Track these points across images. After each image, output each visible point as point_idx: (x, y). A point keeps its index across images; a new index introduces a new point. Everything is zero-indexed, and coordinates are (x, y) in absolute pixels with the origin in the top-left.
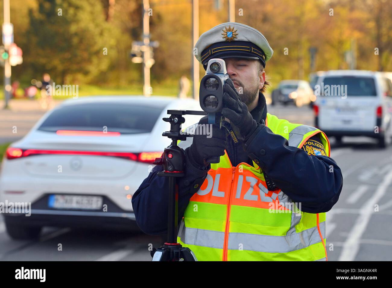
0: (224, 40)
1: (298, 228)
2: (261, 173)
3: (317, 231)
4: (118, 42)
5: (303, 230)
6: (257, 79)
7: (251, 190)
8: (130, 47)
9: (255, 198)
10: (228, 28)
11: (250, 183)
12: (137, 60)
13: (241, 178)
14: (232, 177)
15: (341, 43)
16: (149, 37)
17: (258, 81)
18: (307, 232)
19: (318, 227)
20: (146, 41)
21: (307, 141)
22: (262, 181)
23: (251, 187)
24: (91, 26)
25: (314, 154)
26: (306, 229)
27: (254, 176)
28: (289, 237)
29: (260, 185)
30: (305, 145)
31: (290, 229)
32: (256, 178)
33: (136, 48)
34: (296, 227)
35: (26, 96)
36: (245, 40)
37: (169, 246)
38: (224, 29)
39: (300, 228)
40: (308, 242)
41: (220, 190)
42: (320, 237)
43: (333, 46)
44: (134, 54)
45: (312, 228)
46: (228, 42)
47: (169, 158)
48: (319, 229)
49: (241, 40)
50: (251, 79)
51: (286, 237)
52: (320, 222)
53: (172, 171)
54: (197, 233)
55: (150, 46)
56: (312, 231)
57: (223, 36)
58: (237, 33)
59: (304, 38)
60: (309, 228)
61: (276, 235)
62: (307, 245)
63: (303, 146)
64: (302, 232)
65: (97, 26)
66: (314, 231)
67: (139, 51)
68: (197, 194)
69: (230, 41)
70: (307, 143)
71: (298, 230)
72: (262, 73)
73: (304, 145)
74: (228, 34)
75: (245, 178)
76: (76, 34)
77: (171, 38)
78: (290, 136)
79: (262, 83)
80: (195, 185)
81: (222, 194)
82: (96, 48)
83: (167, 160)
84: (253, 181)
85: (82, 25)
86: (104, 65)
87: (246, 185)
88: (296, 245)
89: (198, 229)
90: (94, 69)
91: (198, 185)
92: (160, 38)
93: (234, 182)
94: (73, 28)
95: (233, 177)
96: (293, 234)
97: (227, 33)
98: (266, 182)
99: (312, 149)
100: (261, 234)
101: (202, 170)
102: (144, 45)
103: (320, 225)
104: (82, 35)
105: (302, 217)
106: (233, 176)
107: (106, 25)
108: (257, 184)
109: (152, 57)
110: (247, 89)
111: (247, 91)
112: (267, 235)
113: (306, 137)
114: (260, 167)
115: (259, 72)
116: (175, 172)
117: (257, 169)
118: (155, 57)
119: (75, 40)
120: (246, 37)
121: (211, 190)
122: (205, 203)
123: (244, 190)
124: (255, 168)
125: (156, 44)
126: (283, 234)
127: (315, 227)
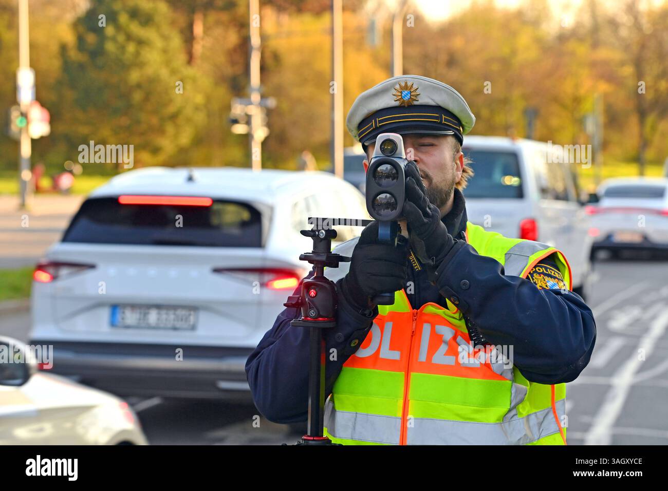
0: (397, 103)
1: (521, 410)
2: (460, 320)
3: (551, 416)
4: (208, 99)
5: (529, 414)
6: (451, 166)
7: (443, 348)
8: (228, 108)
9: (450, 360)
10: (403, 84)
11: (443, 335)
12: (240, 129)
13: (427, 328)
14: (412, 327)
15: (577, 100)
16: (259, 90)
17: (453, 169)
18: (536, 416)
19: (553, 409)
20: (255, 97)
21: (535, 267)
22: (462, 332)
23: (445, 342)
24: (164, 73)
25: (546, 288)
26: (534, 411)
27: (449, 324)
28: (507, 424)
29: (459, 339)
30: (532, 272)
31: (510, 411)
32: (451, 327)
33: (238, 109)
34: (518, 409)
35: (56, 188)
36: (432, 103)
37: (310, 442)
38: (397, 87)
39: (525, 410)
40: (538, 433)
41: (392, 348)
42: (557, 425)
43: (563, 106)
44: (234, 119)
45: (544, 410)
46: (404, 107)
47: (311, 297)
48: (554, 412)
49: (424, 104)
50: (442, 167)
51: (503, 424)
52: (556, 399)
53: (315, 318)
54: (355, 419)
55: (261, 106)
56: (544, 415)
57: (395, 98)
58: (418, 92)
59: (516, 93)
60: (539, 410)
61: (486, 422)
62: (536, 438)
63: (529, 275)
64: (528, 416)
65: (174, 72)
66: (547, 414)
67: (243, 114)
68: (356, 356)
69: (406, 106)
70: (534, 270)
71: (521, 414)
72: (458, 155)
73: (530, 273)
74: (403, 95)
75: (435, 328)
76: (139, 86)
77: (295, 92)
78: (507, 258)
79: (460, 171)
80: (353, 342)
81: (396, 355)
82: (171, 109)
83: (307, 299)
84: (447, 333)
85: (149, 71)
86: (185, 139)
87: (436, 340)
88: (519, 438)
89: (356, 413)
90: (168, 145)
91: (357, 341)
92: (278, 92)
93: (415, 335)
94: (134, 76)
95: (414, 327)
96: (513, 419)
97: (401, 92)
98: (470, 333)
99: (543, 279)
100: (461, 420)
101: (365, 315)
102: (251, 103)
103: (557, 406)
104: (150, 88)
105: (528, 392)
106: (414, 324)
107: (189, 71)
108: (455, 338)
109: (265, 123)
110: (438, 184)
111: (437, 187)
112: (472, 422)
113: (533, 260)
114: (458, 309)
115: (454, 154)
116: (320, 319)
117: (454, 313)
118: (269, 125)
119: (137, 96)
120: (432, 100)
121: (377, 348)
122: (369, 370)
123: (433, 349)
124: (451, 312)
125: (272, 102)
126: (498, 420)
127: (548, 408)
